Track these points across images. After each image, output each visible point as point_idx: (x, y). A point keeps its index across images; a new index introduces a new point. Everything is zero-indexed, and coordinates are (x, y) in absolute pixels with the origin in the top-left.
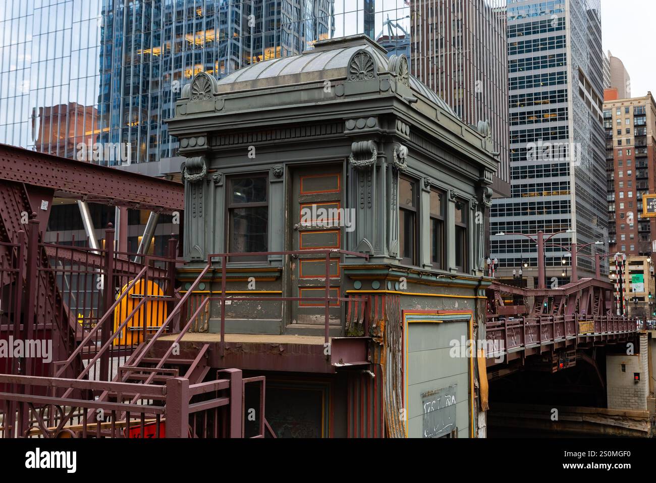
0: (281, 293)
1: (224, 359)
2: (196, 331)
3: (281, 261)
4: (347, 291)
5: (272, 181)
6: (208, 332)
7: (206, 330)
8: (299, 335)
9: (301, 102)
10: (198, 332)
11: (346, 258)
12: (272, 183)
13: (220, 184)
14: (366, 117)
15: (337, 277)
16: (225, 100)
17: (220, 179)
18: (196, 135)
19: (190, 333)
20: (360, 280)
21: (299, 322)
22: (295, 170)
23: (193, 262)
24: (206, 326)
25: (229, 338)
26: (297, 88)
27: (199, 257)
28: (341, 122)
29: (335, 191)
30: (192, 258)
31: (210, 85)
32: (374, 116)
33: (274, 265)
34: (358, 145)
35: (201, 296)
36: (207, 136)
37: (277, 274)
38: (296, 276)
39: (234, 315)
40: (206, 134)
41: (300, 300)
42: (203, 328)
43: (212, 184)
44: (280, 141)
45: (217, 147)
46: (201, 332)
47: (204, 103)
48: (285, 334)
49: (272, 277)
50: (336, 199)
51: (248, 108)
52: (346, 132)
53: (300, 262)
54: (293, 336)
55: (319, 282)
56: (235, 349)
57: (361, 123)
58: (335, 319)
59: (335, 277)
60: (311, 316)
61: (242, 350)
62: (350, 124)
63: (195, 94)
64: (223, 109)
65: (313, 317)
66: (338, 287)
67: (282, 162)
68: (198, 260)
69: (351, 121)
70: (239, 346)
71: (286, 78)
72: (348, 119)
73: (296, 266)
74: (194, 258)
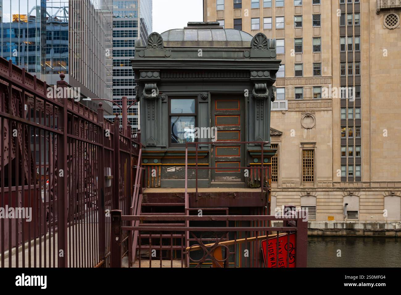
0: (208, 165)
1: (197, 202)
2: (152, 187)
3: (208, 147)
4: (250, 164)
5: (200, 101)
6: (161, 188)
7: (159, 186)
8: (220, 187)
9: (223, 58)
10: (154, 187)
11: (248, 146)
12: (200, 102)
13: (164, 101)
14: (264, 71)
15: (239, 156)
16: (172, 51)
17: (165, 98)
18: (153, 71)
19: (149, 188)
20: (257, 158)
21: (216, 181)
22: (215, 96)
23: (148, 147)
24: (159, 184)
25: (200, 190)
26: (220, 50)
27: (154, 144)
28: (249, 72)
29: (237, 110)
30: (149, 144)
31: (161, 41)
32: (268, 71)
33: (203, 149)
34: (258, 85)
35: (155, 166)
36: (159, 72)
37: (206, 154)
38: (214, 156)
39: (177, 177)
40: (159, 70)
41: (216, 168)
42: (158, 185)
43: (161, 101)
44: (207, 79)
45: (164, 79)
46: (156, 188)
47: (157, 51)
48: (210, 187)
49: (203, 156)
50: (238, 114)
51: (188, 58)
52: (251, 77)
53: (216, 148)
54: (216, 188)
55: (228, 159)
56: (205, 196)
57: (260, 73)
58: (238, 178)
59: (237, 156)
60: (223, 177)
61: (210, 197)
62: (254, 74)
63: (150, 45)
64: (171, 57)
65: (225, 178)
66: (240, 162)
67: (208, 91)
68: (152, 145)
69: (255, 72)
70: (208, 195)
71: (205, 43)
72: (253, 71)
73: (214, 151)
74: (150, 144)
